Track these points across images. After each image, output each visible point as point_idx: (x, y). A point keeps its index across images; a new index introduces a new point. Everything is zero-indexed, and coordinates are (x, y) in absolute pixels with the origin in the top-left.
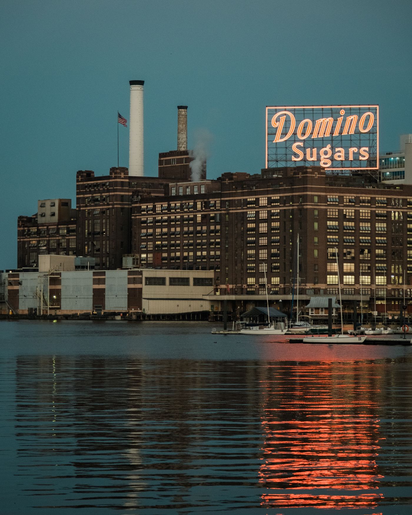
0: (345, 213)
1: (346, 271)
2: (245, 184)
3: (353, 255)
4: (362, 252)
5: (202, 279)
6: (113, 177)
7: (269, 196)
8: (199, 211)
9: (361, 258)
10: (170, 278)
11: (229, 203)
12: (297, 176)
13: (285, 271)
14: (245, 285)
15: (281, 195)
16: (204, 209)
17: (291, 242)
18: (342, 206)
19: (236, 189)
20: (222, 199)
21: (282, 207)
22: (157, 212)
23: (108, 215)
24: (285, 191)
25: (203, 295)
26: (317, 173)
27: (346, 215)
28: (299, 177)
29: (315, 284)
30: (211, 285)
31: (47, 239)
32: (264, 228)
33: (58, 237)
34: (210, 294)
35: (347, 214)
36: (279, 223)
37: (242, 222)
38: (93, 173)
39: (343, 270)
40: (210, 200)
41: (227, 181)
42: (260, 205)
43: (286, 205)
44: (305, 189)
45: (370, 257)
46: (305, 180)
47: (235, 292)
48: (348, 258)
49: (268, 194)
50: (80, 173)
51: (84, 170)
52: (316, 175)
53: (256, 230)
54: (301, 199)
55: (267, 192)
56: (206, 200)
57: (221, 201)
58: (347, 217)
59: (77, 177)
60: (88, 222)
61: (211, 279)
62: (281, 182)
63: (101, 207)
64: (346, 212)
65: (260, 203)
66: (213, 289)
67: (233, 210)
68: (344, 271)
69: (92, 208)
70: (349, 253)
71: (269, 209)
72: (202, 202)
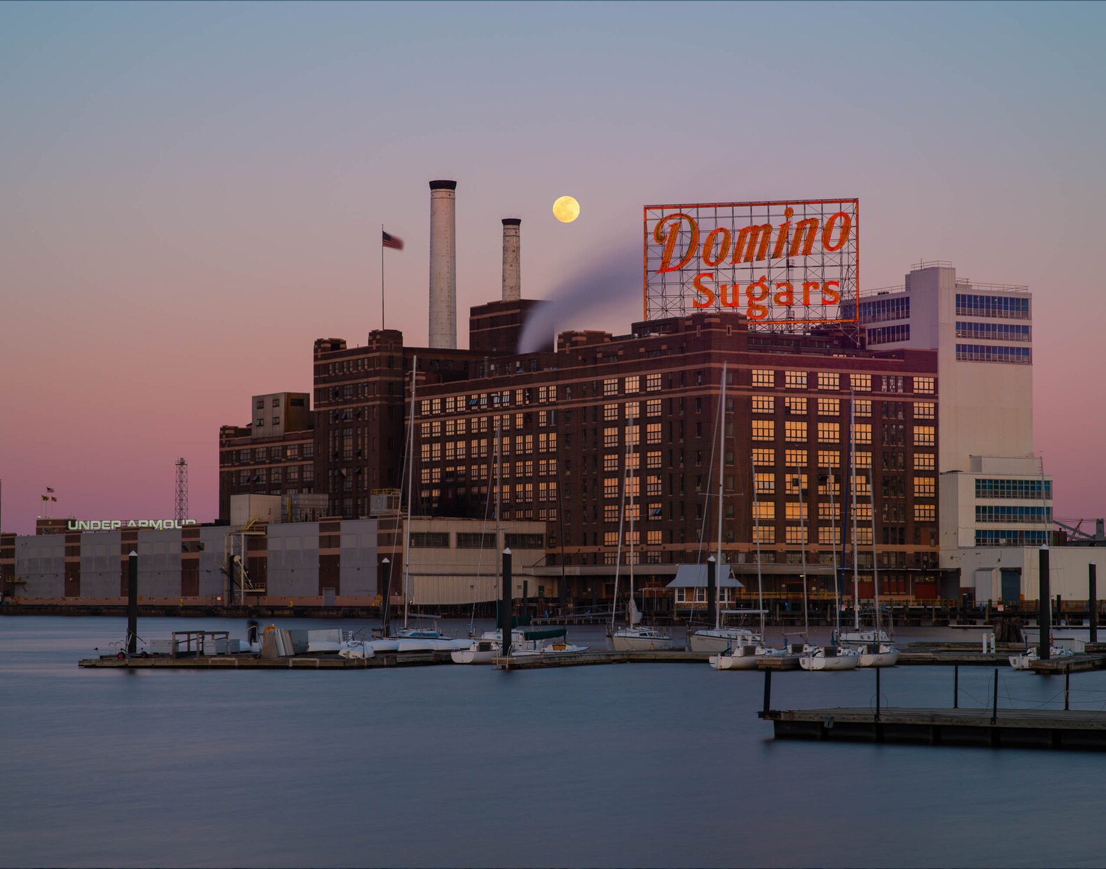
0: (787, 405)
1: (791, 517)
2: (600, 353)
3: (805, 486)
4: (823, 480)
5: (523, 536)
6: (374, 348)
7: (643, 373)
8: (520, 407)
9: (821, 493)
10: (459, 535)
11: (572, 390)
12: (692, 332)
13: (671, 518)
15: (665, 371)
16: (527, 402)
17: (682, 461)
18: (782, 391)
19: (584, 362)
20: (560, 382)
21: (665, 393)
22: (447, 411)
23: (366, 419)
24: (672, 363)
25: (524, 567)
26: (731, 326)
27: (789, 408)
28: (696, 334)
30: (541, 547)
31: (267, 466)
32: (634, 435)
33: (284, 462)
34: (538, 565)
35: (793, 407)
36: (660, 425)
37: (595, 425)
38: (344, 342)
39: (785, 515)
40: (539, 385)
42: (627, 392)
43: (674, 390)
44: (708, 358)
45: (840, 491)
46: (706, 341)
48: (795, 493)
49: (640, 370)
50: (319, 343)
51: (326, 338)
52: (730, 331)
53: (621, 439)
54: (700, 377)
55: (640, 367)
56: (531, 386)
57: (557, 386)
58: (793, 412)
59: (315, 351)
60: (334, 434)
61: (540, 536)
62: (664, 346)
63: (354, 405)
64: (790, 402)
65: (627, 388)
66: (545, 556)
67: (577, 402)
68: (787, 517)
69: (340, 407)
70: (798, 482)
71: (643, 399)
72: (524, 390)
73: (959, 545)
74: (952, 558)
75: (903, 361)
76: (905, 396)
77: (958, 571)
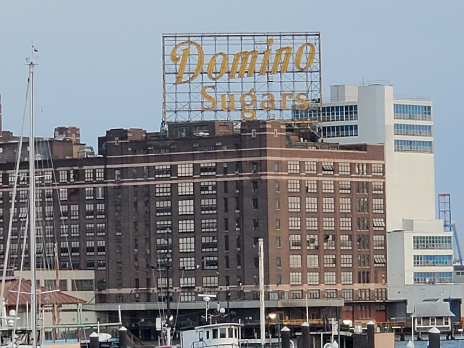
1: (310, 266)
2: (150, 146)
3: (317, 243)
4: (326, 239)
7: (196, 162)
8: (64, 184)
9: (325, 248)
11: (121, 172)
12: (248, 134)
13: (228, 267)
14: (155, 289)
15: (218, 161)
16: (72, 180)
19: (134, 152)
20: (108, 166)
21: (220, 177)
24: (226, 155)
26: (276, 130)
28: (251, 135)
29: (278, 285)
30: (91, 290)
32: (188, 207)
36: (215, 200)
37: (146, 199)
39: (307, 264)
40: (85, 167)
41: (116, 141)
42: (179, 175)
43: (228, 175)
44: (263, 153)
45: (335, 246)
47: (136, 298)
48: (312, 248)
49: (194, 160)
52: (276, 133)
53: (174, 209)
54: (255, 166)
55: (193, 157)
56: (76, 168)
57: (105, 169)
58: (309, 191)
61: (89, 281)
62: (218, 142)
65: (179, 172)
66: (94, 296)
67: (128, 182)
70: (313, 241)
71: (196, 181)
72: (69, 171)
73: (406, 283)
74: (399, 292)
75: (366, 152)
76: (368, 178)
77: (405, 302)
